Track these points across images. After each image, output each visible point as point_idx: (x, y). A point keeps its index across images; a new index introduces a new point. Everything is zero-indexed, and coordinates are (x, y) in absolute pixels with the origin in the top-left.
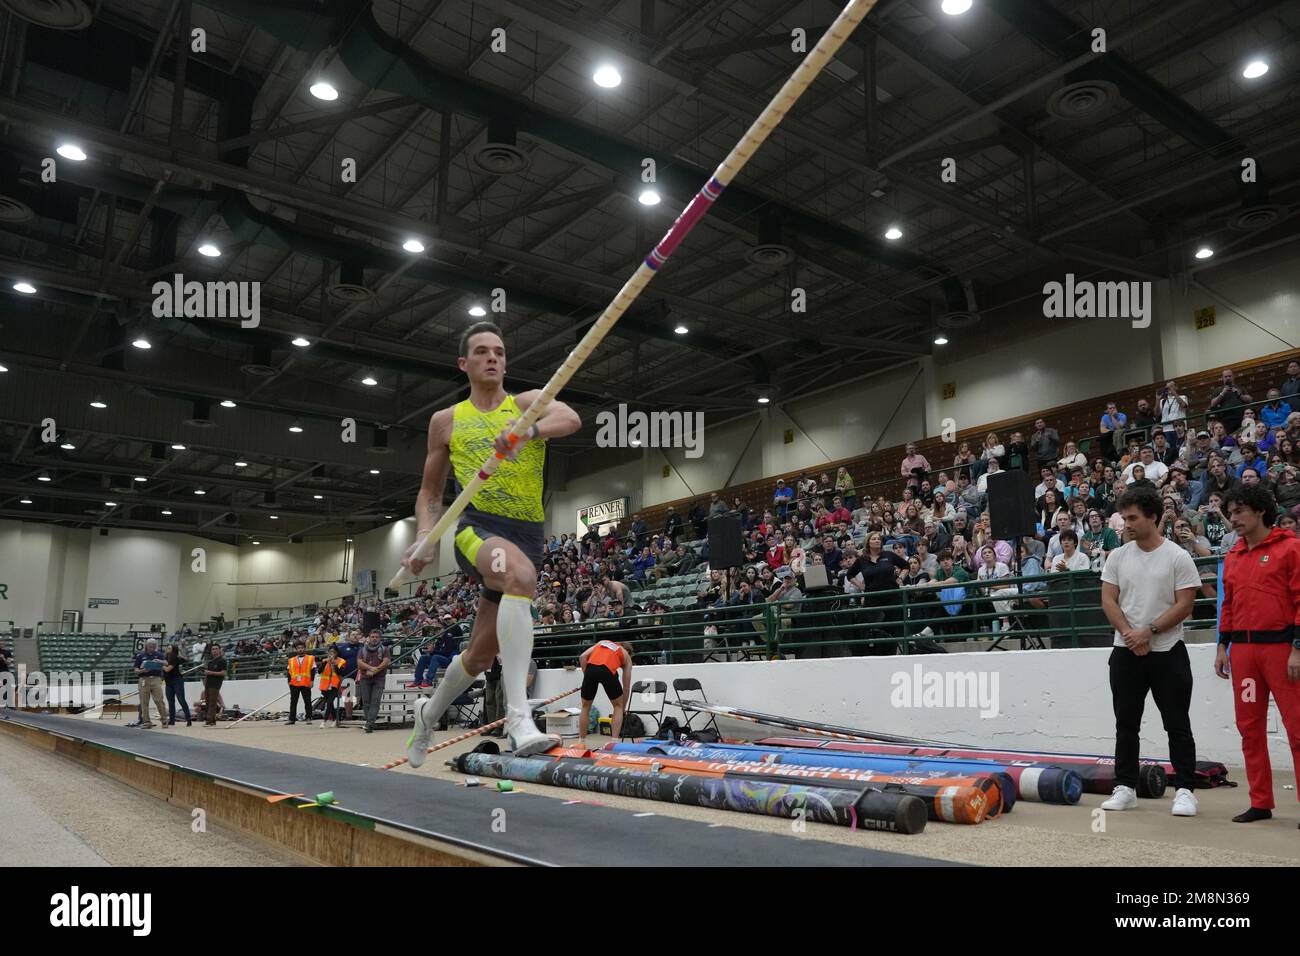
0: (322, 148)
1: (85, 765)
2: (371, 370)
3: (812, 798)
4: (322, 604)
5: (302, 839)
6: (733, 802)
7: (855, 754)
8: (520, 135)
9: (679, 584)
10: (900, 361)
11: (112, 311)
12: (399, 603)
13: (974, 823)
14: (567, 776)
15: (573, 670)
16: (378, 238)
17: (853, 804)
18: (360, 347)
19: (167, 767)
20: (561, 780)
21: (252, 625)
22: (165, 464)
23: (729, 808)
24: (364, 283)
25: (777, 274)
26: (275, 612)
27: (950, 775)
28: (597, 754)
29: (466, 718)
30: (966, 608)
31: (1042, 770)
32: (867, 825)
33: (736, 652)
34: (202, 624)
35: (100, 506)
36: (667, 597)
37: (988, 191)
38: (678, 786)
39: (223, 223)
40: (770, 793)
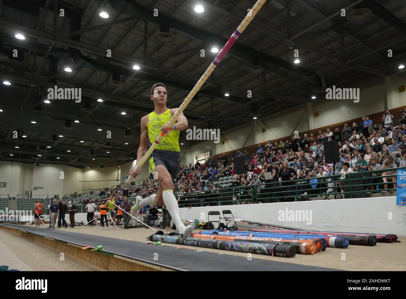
0: (105, 34)
1: (30, 240)
2: (124, 109)
3: (261, 247)
4: (110, 188)
5: (94, 261)
6: (236, 249)
7: (278, 233)
8: (171, 29)
9: (226, 179)
10: (301, 104)
11: (37, 91)
12: (135, 187)
13: (312, 254)
14: (184, 241)
15: (190, 208)
16: (125, 65)
17: (272, 248)
18: (119, 102)
19: (54, 240)
20: (182, 243)
21: (88, 195)
22: (57, 142)
23: (234, 251)
24: (120, 80)
25: (258, 76)
26: (95, 191)
27: (306, 239)
28: (195, 234)
29: (156, 224)
30: (318, 186)
31: (336, 237)
32: (277, 255)
33: (243, 201)
34: (71, 195)
35: (36, 156)
36: (222, 184)
37: (329, 46)
38: (219, 244)
39: (72, 60)
40: (247, 245)
